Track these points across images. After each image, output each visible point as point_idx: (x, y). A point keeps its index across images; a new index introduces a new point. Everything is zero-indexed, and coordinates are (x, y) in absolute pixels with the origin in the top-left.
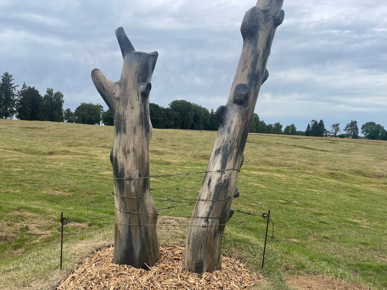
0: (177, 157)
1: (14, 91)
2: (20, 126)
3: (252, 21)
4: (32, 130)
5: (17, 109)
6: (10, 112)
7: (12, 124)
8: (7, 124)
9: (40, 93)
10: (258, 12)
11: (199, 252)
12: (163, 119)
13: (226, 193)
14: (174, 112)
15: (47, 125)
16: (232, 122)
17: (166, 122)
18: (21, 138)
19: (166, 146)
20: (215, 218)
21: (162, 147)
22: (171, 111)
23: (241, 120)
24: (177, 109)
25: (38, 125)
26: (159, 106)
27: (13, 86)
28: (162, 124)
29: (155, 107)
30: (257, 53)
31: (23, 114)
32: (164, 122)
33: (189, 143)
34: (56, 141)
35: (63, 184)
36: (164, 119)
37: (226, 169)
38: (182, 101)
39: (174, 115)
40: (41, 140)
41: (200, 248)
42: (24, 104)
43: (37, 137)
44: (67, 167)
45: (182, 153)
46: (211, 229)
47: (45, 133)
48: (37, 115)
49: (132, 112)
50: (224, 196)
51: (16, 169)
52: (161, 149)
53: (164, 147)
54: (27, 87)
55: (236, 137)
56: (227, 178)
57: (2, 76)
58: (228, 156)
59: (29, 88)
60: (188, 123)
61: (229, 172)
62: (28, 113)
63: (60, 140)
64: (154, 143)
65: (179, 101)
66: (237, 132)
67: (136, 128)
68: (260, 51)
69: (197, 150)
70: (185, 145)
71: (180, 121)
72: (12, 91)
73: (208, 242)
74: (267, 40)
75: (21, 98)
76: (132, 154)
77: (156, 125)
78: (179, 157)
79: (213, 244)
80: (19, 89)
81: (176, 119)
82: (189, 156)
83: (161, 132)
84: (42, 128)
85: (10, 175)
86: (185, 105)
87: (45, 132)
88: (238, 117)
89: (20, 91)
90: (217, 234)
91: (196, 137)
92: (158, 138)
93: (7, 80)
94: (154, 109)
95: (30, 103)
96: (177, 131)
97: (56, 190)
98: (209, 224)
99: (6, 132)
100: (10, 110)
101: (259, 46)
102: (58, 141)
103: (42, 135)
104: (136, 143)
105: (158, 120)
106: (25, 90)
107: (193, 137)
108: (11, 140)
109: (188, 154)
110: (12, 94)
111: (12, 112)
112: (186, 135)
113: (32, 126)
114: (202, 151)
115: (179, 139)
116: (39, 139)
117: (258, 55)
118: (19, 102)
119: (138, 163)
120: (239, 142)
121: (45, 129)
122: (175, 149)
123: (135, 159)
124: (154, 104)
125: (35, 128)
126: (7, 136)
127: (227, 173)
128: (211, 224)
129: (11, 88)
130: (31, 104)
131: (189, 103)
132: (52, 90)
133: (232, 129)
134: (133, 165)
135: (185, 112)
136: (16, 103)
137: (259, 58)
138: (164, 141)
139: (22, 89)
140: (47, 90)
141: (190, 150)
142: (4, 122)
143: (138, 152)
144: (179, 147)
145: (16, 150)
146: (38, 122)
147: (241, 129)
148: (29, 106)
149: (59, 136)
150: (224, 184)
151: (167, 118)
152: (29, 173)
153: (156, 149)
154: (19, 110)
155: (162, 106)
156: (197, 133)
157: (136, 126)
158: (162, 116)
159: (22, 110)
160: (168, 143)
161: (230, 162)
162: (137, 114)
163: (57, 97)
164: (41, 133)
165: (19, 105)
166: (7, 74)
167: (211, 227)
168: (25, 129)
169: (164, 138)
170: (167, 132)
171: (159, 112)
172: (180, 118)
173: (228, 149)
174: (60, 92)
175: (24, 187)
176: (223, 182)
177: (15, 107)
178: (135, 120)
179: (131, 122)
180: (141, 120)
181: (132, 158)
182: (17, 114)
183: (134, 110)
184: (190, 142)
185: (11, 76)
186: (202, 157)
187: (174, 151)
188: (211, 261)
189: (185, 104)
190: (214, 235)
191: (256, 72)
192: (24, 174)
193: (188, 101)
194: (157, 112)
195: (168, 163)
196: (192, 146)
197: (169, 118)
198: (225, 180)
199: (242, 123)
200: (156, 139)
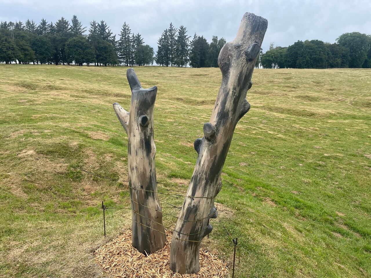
0: (332, 105)
1: (187, 42)
2: (190, 74)
3: (223, 59)
4: (198, 77)
5: (190, 58)
6: (185, 61)
7: (185, 72)
8: (181, 72)
9: (207, 42)
10: (230, 48)
11: (174, 256)
12: (327, 57)
13: (195, 216)
14: (343, 47)
15: (211, 72)
16: (202, 156)
17: (331, 60)
18: (189, 85)
19: (322, 90)
20: (185, 235)
21: (316, 92)
22: (338, 47)
23: (209, 155)
24: (346, 44)
25: (204, 72)
26: (324, 42)
27: (187, 37)
28: (325, 63)
29: (318, 44)
30: (227, 91)
31: (194, 62)
32: (328, 61)
33: (352, 86)
34: (215, 87)
35: (196, 137)
36: (329, 57)
37: (195, 196)
38: (354, 33)
39: (343, 50)
40: (204, 86)
41: (174, 254)
42: (195, 53)
43: (201, 84)
44: (207, 118)
45: (341, 98)
46: (182, 242)
47: (208, 80)
48: (205, 62)
49: (134, 139)
50: (193, 219)
51: (169, 120)
52: (316, 94)
53: (319, 92)
54: (197, 37)
55: (205, 170)
56: (196, 205)
57: (179, 30)
58: (197, 185)
59: (199, 37)
60: (359, 60)
61: (198, 199)
62: (198, 60)
63: (218, 87)
64: (309, 87)
65: (350, 34)
66: (206, 166)
67: (138, 152)
68: (229, 89)
69: (362, 96)
70: (348, 89)
71: (350, 58)
72: (186, 42)
73: (179, 251)
74: (238, 78)
75: (193, 47)
76: (135, 171)
77: (318, 64)
78: (335, 104)
79: (183, 254)
80: (191, 39)
81: (344, 56)
82: (347, 103)
83: (321, 74)
84: (206, 75)
85: (163, 126)
86: (358, 39)
87: (208, 78)
88: (207, 152)
89: (192, 41)
90: (187, 247)
91: (365, 78)
92: (315, 81)
93: (182, 33)
94: (317, 46)
95: (199, 51)
96: (342, 71)
97: (189, 142)
98: (181, 238)
99: (180, 79)
100: (185, 59)
101: (229, 84)
102: (216, 88)
103: (205, 82)
104: (138, 162)
105: (321, 58)
106: (196, 40)
107: (360, 78)
108: (182, 87)
109: (348, 100)
110: (186, 45)
111: (186, 61)
112: (353, 76)
113: (199, 73)
114: (367, 96)
115: (341, 82)
116: (202, 86)
117: (228, 93)
118: (191, 52)
119: (140, 177)
120: (208, 174)
121: (208, 76)
122: (332, 94)
123: (138, 174)
124: (317, 40)
125: (201, 75)
126: (179, 83)
127: (196, 200)
128: (182, 239)
129: (186, 39)
130: (200, 53)
131: (364, 35)
132: (217, 37)
133: (202, 163)
134: (136, 178)
135: (356, 46)
136: (189, 52)
137: (228, 96)
138: (321, 84)
139: (193, 40)
140: (213, 38)
141: (353, 95)
142: (179, 71)
143: (139, 169)
144: (338, 91)
145: (178, 99)
146: (204, 69)
147: (209, 163)
148: (199, 55)
149: (218, 82)
150: (193, 208)
151: (332, 56)
152: (176, 124)
153: (309, 95)
154: (192, 59)
155: (328, 42)
156: (368, 72)
157: (138, 150)
158: (326, 53)
159: (193, 58)
160: (326, 86)
161: (198, 191)
162: (138, 141)
163: (220, 44)
164: (205, 79)
165: (191, 54)
166: (182, 27)
167: (182, 241)
168: (193, 76)
169: (322, 81)
170: (328, 73)
171: (322, 49)
172: (349, 54)
173: (198, 179)
174: (223, 38)
175: (168, 138)
176: (192, 207)
177: (188, 56)
178: (136, 145)
179: (134, 147)
180: (141, 144)
181: (136, 174)
182: (190, 62)
183: (135, 138)
184: (354, 85)
185: (185, 29)
186: (365, 104)
187: (330, 97)
188: (181, 265)
189: (358, 37)
190: (184, 247)
191: (225, 110)
192: (173, 125)
193: (362, 33)
194: (321, 49)
195: (312, 115)
196: (357, 89)
197: (335, 55)
198: (194, 205)
199: (211, 157)
200: (312, 83)
